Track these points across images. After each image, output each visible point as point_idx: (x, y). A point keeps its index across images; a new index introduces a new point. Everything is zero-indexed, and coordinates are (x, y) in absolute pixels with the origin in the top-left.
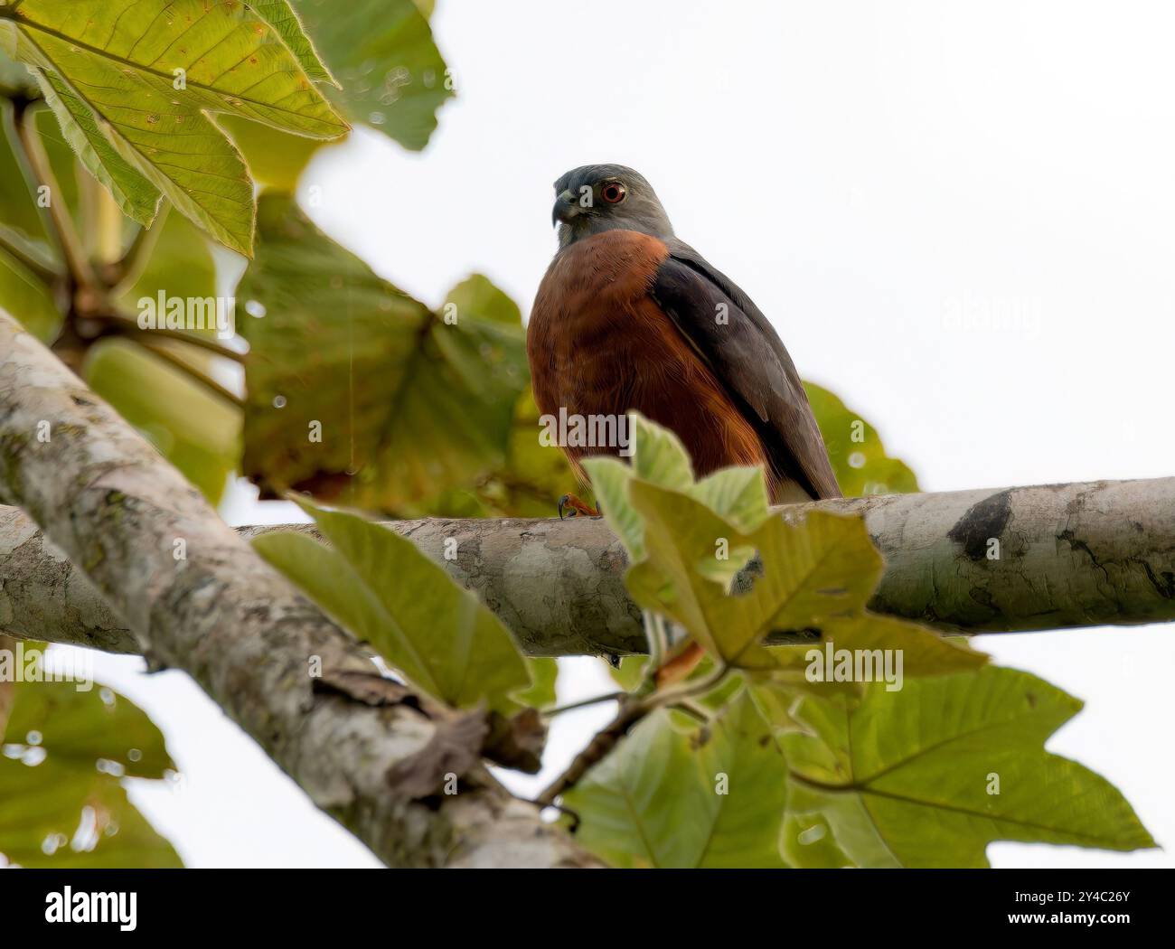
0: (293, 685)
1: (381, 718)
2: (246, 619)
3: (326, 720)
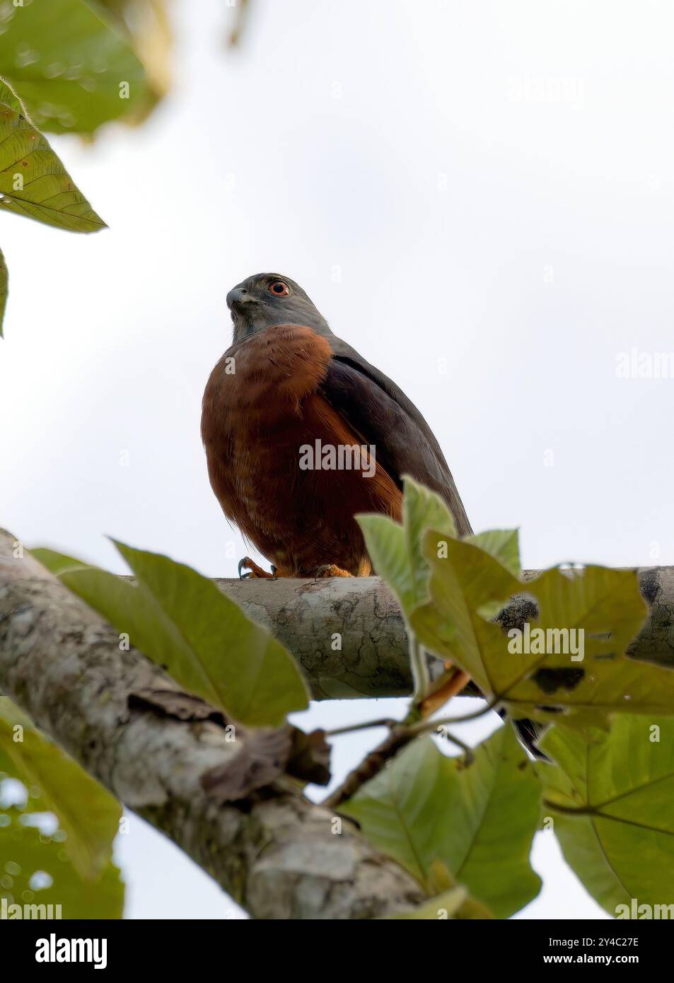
0: (110, 700)
1: (191, 730)
2: (63, 641)
3: (141, 730)
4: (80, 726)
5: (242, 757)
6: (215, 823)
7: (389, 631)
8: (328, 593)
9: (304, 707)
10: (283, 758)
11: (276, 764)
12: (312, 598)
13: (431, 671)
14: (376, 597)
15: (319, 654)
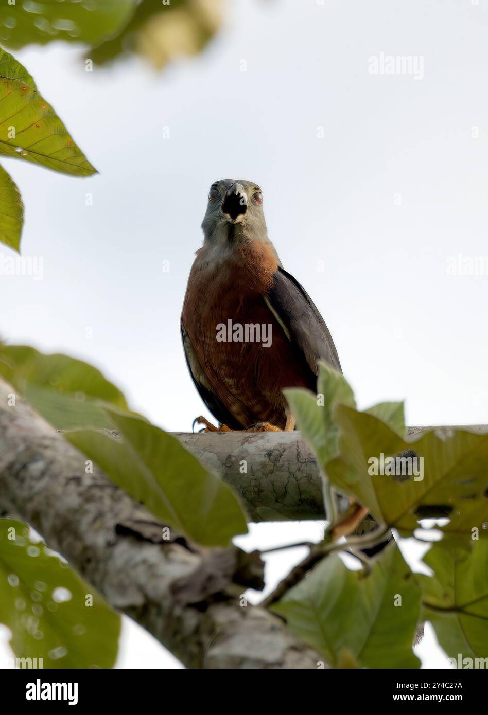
0: (101, 528)
1: (162, 551)
2: (67, 484)
3: (124, 550)
4: (79, 546)
5: (200, 570)
6: (180, 620)
7: (307, 472)
8: (263, 444)
9: (244, 531)
10: (231, 571)
11: (226, 576)
12: (251, 448)
13: (339, 505)
14: (298, 447)
15: (256, 489)
